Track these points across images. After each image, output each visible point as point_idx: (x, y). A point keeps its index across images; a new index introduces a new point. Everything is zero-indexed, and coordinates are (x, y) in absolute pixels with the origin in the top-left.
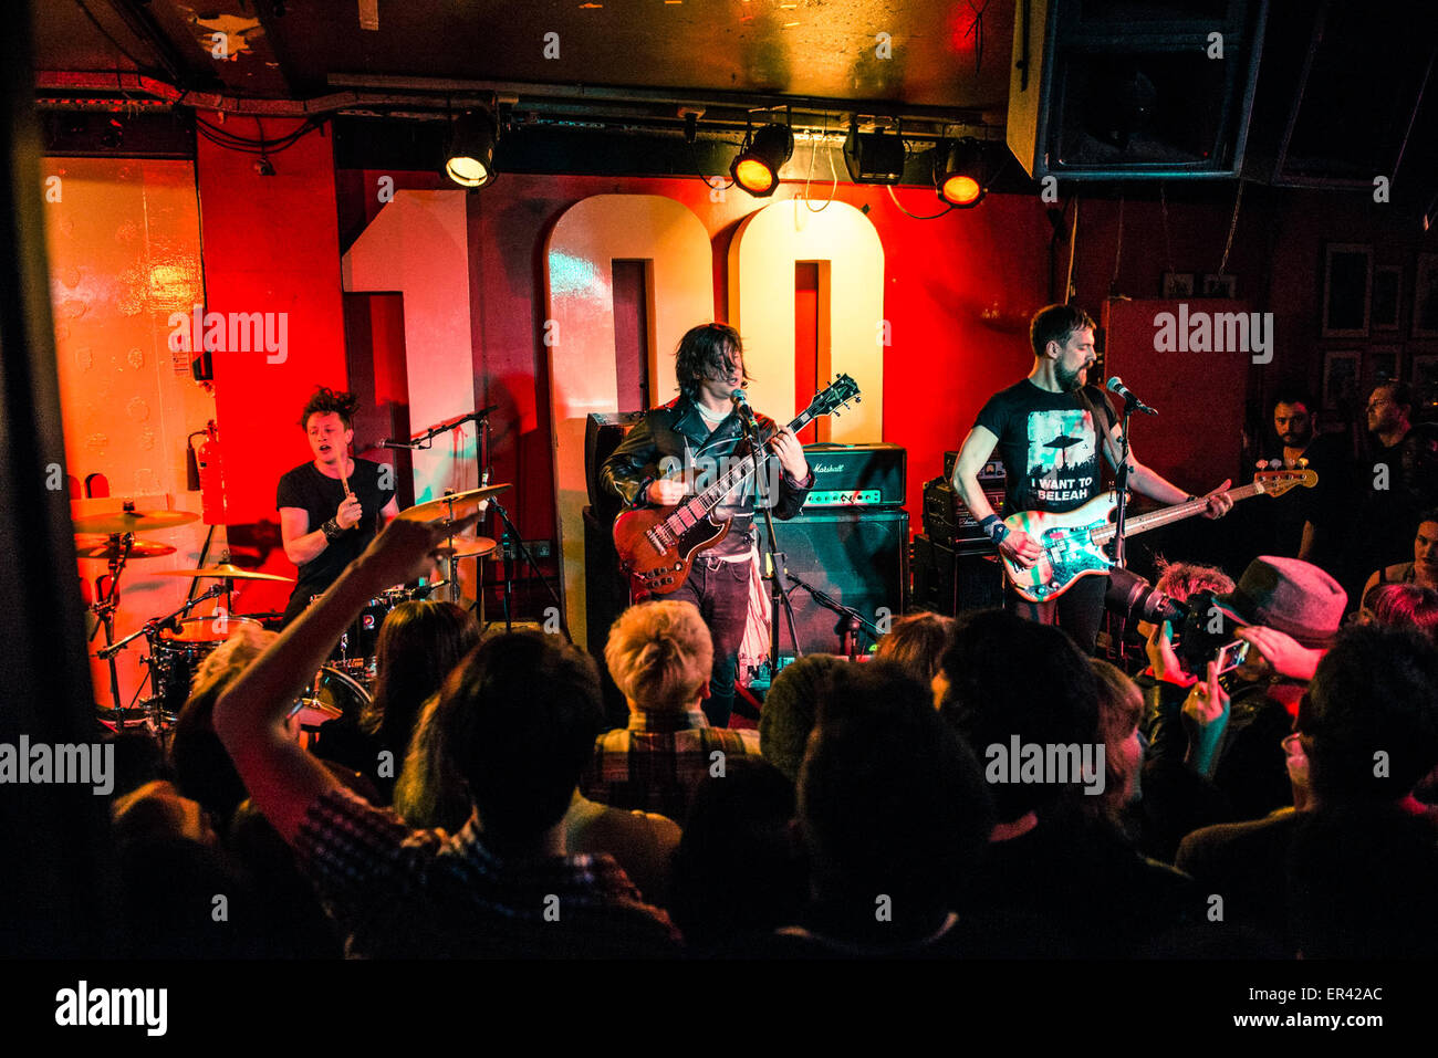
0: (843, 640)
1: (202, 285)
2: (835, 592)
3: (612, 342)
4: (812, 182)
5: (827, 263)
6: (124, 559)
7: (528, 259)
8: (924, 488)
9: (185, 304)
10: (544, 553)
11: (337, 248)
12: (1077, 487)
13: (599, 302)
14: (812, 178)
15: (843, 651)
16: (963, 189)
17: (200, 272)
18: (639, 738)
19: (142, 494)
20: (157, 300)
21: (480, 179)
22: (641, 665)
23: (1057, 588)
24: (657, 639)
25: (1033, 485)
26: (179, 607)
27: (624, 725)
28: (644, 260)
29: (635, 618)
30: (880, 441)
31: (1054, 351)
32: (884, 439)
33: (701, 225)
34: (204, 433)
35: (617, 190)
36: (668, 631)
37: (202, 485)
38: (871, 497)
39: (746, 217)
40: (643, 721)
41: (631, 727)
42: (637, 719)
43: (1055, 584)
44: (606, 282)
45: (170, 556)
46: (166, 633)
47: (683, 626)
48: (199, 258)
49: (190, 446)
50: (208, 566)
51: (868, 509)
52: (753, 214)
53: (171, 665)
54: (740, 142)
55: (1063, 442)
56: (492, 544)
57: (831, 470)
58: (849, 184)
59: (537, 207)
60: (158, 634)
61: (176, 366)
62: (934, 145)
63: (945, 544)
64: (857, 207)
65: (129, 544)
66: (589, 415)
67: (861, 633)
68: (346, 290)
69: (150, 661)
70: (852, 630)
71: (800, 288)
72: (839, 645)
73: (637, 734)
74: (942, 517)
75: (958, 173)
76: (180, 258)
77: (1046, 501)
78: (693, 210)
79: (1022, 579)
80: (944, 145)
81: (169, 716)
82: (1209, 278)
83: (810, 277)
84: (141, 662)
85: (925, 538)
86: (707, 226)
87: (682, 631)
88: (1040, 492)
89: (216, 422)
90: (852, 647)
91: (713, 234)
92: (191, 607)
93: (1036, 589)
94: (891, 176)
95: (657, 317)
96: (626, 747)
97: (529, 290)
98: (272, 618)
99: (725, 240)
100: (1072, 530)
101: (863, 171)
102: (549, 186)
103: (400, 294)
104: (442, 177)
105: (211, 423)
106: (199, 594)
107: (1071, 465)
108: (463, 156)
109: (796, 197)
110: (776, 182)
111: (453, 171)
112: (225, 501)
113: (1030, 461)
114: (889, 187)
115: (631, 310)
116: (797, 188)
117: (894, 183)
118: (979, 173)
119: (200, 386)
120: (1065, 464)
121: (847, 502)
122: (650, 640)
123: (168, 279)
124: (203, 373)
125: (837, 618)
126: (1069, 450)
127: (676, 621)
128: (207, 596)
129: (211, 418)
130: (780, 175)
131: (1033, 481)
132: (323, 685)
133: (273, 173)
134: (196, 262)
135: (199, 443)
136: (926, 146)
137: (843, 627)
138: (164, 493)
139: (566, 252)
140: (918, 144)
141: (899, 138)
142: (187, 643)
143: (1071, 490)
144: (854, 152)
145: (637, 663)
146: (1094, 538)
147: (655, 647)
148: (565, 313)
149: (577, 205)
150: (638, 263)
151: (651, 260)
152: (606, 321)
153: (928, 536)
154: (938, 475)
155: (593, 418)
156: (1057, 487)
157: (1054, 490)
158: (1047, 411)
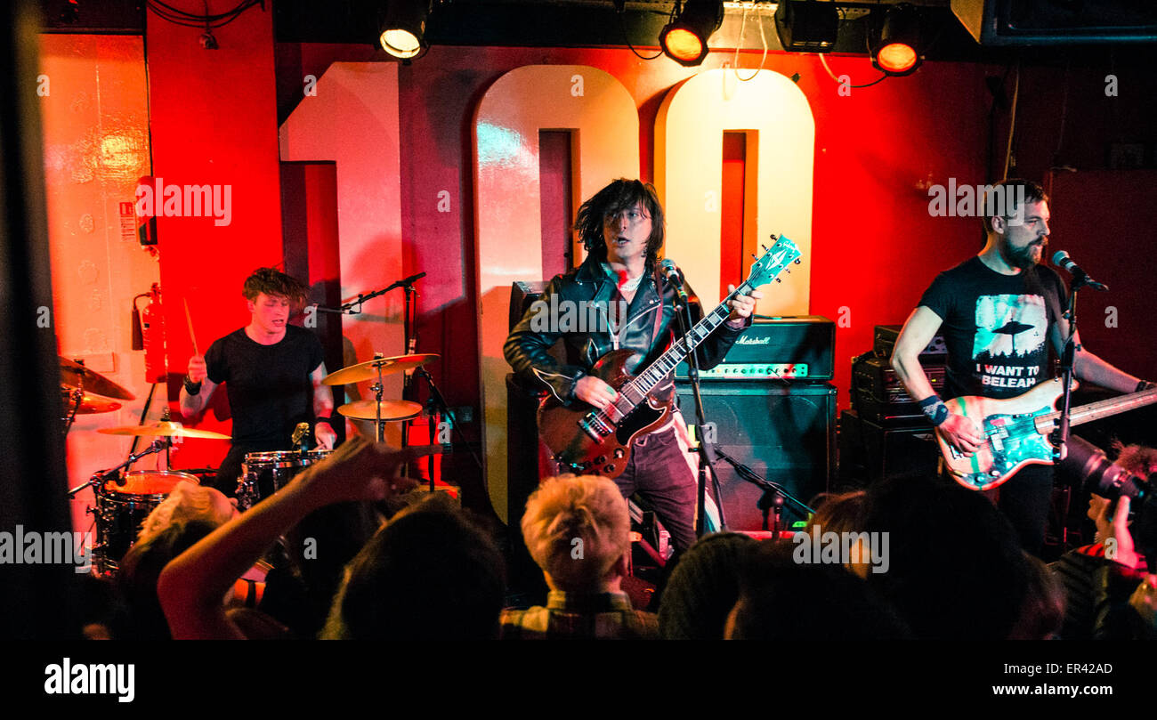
0: (766, 515)
1: (148, 154)
2: (760, 467)
3: (538, 211)
4: (741, 51)
5: (755, 133)
6: (74, 414)
7: (456, 129)
8: (853, 362)
9: (133, 172)
10: (468, 418)
11: (274, 120)
12: (1025, 375)
13: (525, 172)
14: (742, 47)
15: (765, 527)
16: (898, 56)
17: (147, 141)
18: (558, 618)
19: (90, 353)
20: (107, 169)
21: (413, 51)
22: (553, 533)
23: (998, 477)
24: (572, 509)
25: (978, 370)
26: (122, 461)
27: (544, 603)
28: (571, 129)
30: (807, 314)
31: (1000, 226)
32: (812, 312)
33: (624, 88)
34: (148, 295)
35: (544, 61)
36: (582, 501)
37: (145, 345)
38: (800, 371)
39: (672, 87)
40: (563, 599)
41: (551, 605)
42: (556, 597)
43: (995, 473)
44: (533, 152)
45: (115, 412)
46: (111, 485)
48: (146, 129)
49: (135, 307)
50: (149, 423)
51: (796, 382)
52: (681, 84)
53: (114, 516)
54: (669, 12)
55: (1013, 328)
56: (418, 408)
57: (757, 342)
58: (780, 52)
59: (465, 78)
60: (104, 487)
61: (124, 231)
62: (869, 11)
63: (875, 420)
64: (788, 76)
65: (79, 400)
66: (514, 283)
67: (786, 509)
68: (282, 159)
69: (95, 512)
70: (776, 505)
71: (727, 158)
72: (761, 519)
73: (556, 613)
74: (871, 393)
75: (893, 40)
76: (129, 129)
77: (990, 387)
78: (620, 80)
79: (960, 465)
80: (879, 11)
81: (110, 563)
83: (738, 147)
84: (88, 512)
85: (851, 412)
86: (634, 97)
88: (984, 376)
89: (159, 286)
90: (776, 522)
91: (640, 104)
92: (135, 461)
93: (976, 477)
94: (824, 44)
95: (583, 187)
96: (544, 626)
97: (457, 161)
98: (207, 474)
99: (652, 110)
100: (1014, 417)
101: (795, 38)
102: (479, 57)
103: (333, 163)
104: (376, 49)
105: (154, 286)
106: (140, 450)
107: (1020, 353)
108: (398, 29)
109: (725, 66)
110: (705, 51)
111: (387, 43)
112: (166, 361)
113: (976, 346)
114: (821, 55)
115: (557, 179)
116: (726, 57)
117: (826, 51)
118: (916, 40)
119: (146, 250)
120: (1014, 351)
121: (773, 375)
122: (562, 508)
123: (118, 148)
124: (149, 238)
125: (760, 493)
126: (1019, 336)
127: (591, 492)
128: (149, 451)
129: (155, 281)
130: (710, 44)
131: (978, 365)
133: (217, 47)
134: (143, 131)
135: (144, 304)
136: (860, 12)
137: (766, 503)
138: (110, 352)
139: (494, 122)
140: (852, 11)
141: (833, 5)
142: (130, 495)
143: (1018, 378)
144: (786, 20)
145: (550, 529)
146: (1037, 427)
147: (568, 516)
148: (492, 182)
149: (506, 75)
150: (564, 132)
151: (577, 130)
152: (531, 192)
153: (855, 412)
154: (869, 351)
155: (518, 287)
156: (1003, 373)
157: (1000, 376)
158: (997, 295)
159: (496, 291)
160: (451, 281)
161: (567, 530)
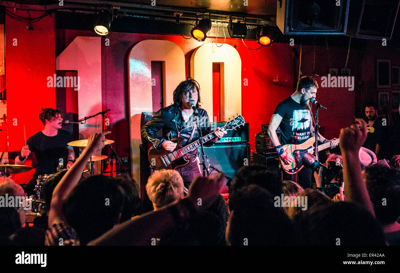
1: (4, 67)
3: (151, 88)
4: (218, 38)
5: (223, 63)
7: (122, 60)
8: (255, 136)
10: (126, 161)
11: (54, 56)
12: (306, 135)
13: (146, 75)
14: (217, 36)
16: (265, 40)
17: (4, 62)
21: (106, 33)
22: (158, 190)
24: (165, 181)
25: (294, 134)
28: (162, 61)
29: (157, 175)
31: (304, 91)
33: (181, 50)
34: (2, 119)
35: (153, 39)
36: (169, 179)
38: (237, 139)
39: (196, 48)
44: (149, 68)
47: (174, 177)
48: (4, 57)
51: (237, 143)
52: (199, 47)
54: (194, 24)
55: (303, 120)
56: (107, 157)
58: (229, 38)
59: (125, 43)
62: (256, 27)
63: (263, 154)
64: (232, 46)
66: (142, 113)
68: (57, 69)
71: (214, 71)
74: (261, 146)
75: (264, 35)
78: (179, 46)
80: (259, 27)
82: (342, 70)
83: (217, 68)
85: (256, 153)
86: (183, 52)
87: (173, 179)
88: (296, 136)
91: (185, 54)
94: (243, 36)
95: (166, 80)
97: (122, 71)
99: (189, 56)
101: (234, 34)
102: (130, 37)
103: (77, 71)
104: (93, 32)
105: (5, 115)
108: (100, 25)
109: (213, 42)
110: (205, 37)
111: (96, 30)
112: (8, 143)
114: (242, 39)
115: (157, 78)
116: (213, 39)
117: (243, 38)
118: (270, 36)
119: (2, 102)
121: (230, 141)
122: (162, 181)
124: (3, 98)
126: (305, 123)
127: (172, 175)
130: (207, 35)
132: (41, 208)
133: (33, 29)
136: (254, 27)
139: (135, 58)
140: (251, 26)
141: (245, 24)
143: (305, 136)
144: (231, 28)
145: (157, 189)
147: (164, 184)
148: (135, 78)
149: (140, 43)
150: (160, 62)
151: (164, 62)
152: (149, 82)
153: (257, 152)
154: (260, 132)
155: (144, 114)
156: (301, 135)
157: (300, 136)
158: (298, 110)
159: (136, 116)
160: (120, 112)
161: (163, 189)
